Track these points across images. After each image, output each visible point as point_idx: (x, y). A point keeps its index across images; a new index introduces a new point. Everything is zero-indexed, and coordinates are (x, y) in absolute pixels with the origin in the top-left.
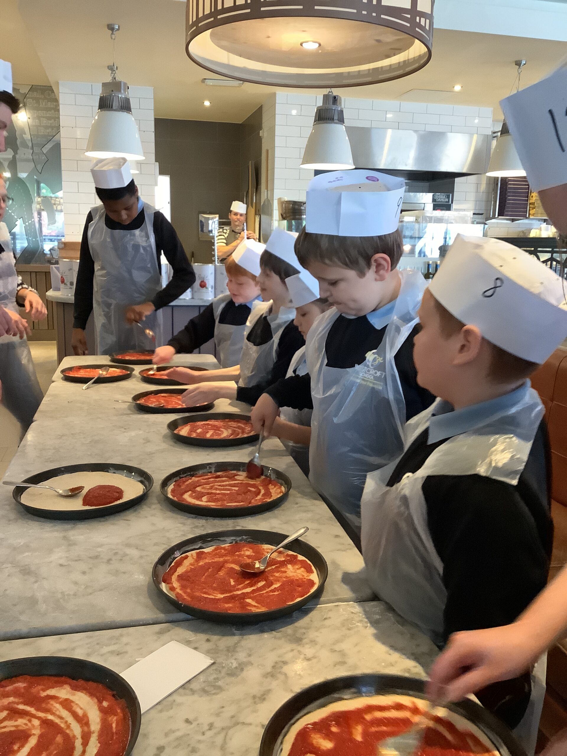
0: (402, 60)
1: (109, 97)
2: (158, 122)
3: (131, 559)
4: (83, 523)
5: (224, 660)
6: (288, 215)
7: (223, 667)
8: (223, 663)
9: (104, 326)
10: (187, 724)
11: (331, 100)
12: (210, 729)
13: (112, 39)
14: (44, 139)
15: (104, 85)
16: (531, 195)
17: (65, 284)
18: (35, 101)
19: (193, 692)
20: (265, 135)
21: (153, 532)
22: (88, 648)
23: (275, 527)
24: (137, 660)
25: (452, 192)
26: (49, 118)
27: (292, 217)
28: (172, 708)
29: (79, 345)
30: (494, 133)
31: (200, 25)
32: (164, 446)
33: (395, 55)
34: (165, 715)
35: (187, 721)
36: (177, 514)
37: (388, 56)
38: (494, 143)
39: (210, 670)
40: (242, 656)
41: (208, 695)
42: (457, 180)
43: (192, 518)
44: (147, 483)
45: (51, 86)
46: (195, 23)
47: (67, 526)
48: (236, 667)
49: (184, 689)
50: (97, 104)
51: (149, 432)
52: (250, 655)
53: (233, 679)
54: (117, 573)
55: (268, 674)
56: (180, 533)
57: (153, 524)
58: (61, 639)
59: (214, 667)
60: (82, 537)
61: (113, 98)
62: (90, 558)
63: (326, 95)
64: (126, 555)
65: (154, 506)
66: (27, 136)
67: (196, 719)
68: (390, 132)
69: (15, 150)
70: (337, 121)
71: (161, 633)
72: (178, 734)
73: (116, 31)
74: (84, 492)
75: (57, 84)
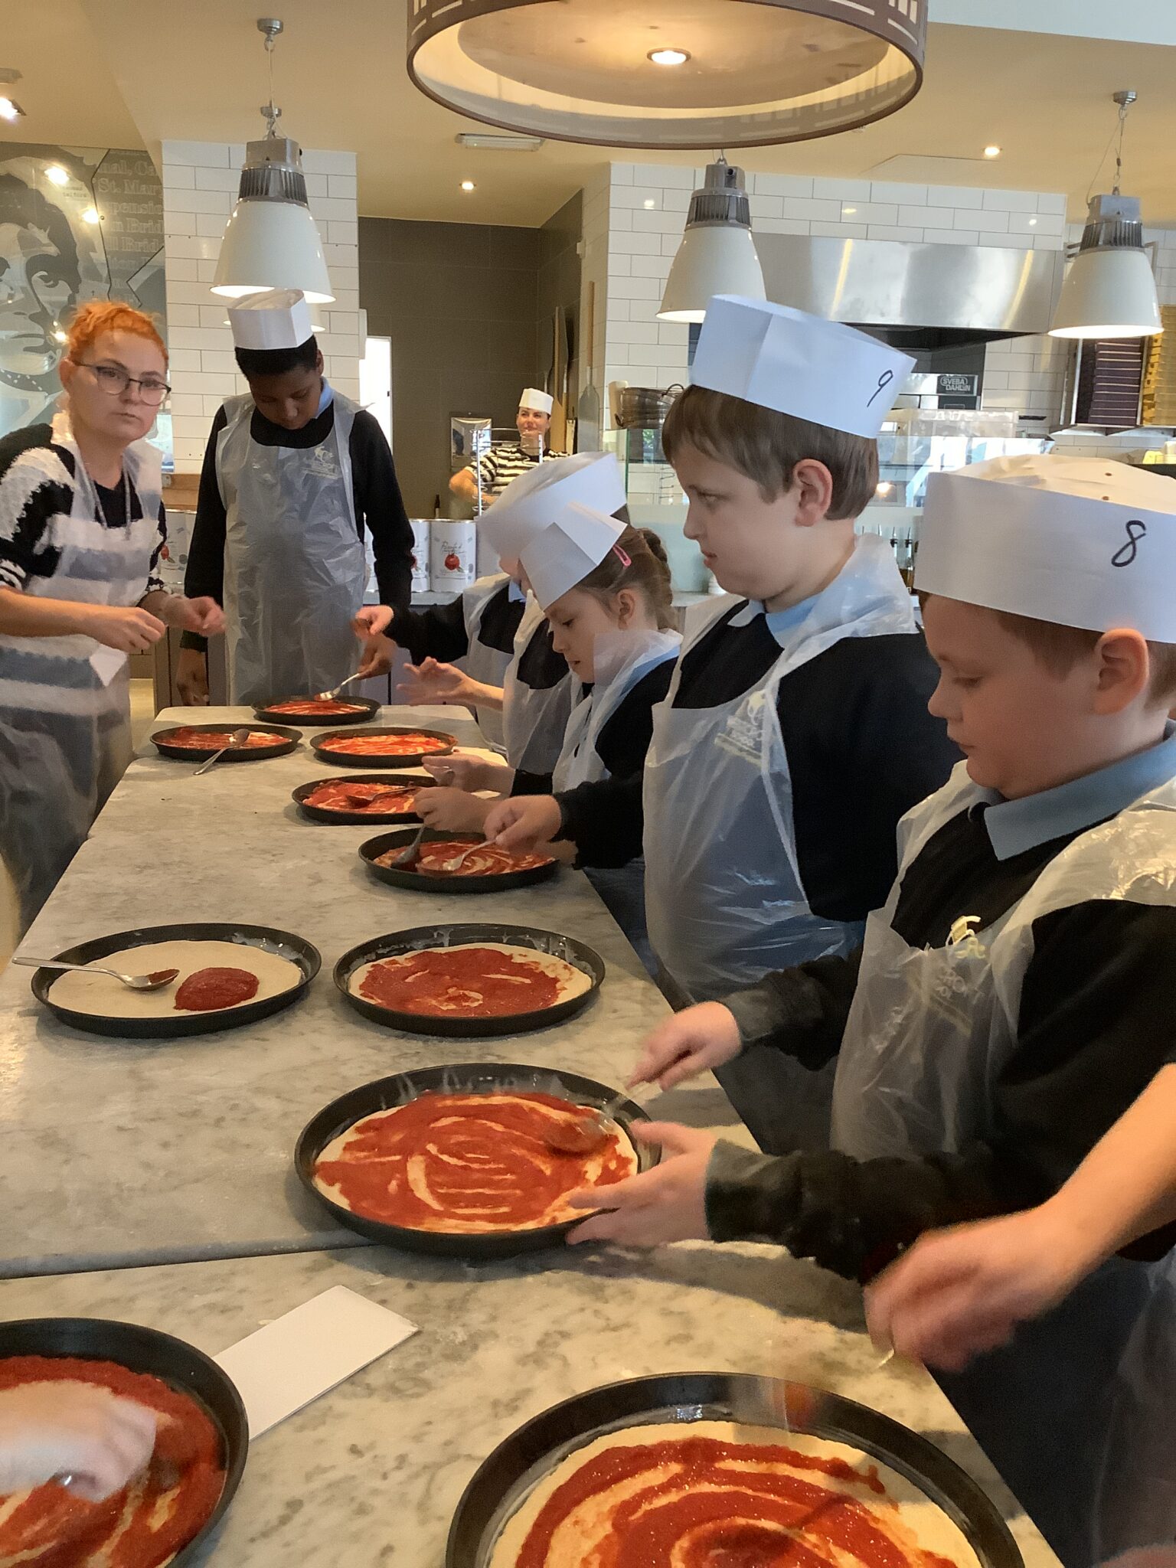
0: (863, 88)
1: (261, 172)
2: (365, 225)
3: (264, 1119)
4: (171, 1044)
5: (439, 1327)
6: (630, 418)
7: (437, 1342)
8: (437, 1333)
9: (241, 644)
10: (353, 1457)
11: (723, 178)
12: (399, 1468)
13: (267, 50)
14: (133, 262)
15: (251, 146)
16: (1145, 378)
17: (171, 560)
18: (114, 183)
19: (370, 1391)
20: (589, 250)
21: (314, 1064)
22: (164, 1297)
23: (565, 1059)
24: (261, 1323)
25: (980, 372)
26: (144, 218)
27: (638, 422)
28: (324, 1423)
29: (191, 683)
30: (1070, 247)
31: (434, 15)
32: (353, 890)
33: (847, 79)
34: (310, 1435)
35: (354, 1450)
36: (368, 1028)
37: (833, 81)
38: (1069, 266)
39: (411, 1347)
40: (476, 1318)
41: (400, 1397)
42: (991, 346)
43: (397, 1037)
44: (308, 965)
45: (146, 152)
46: (425, 12)
47: (139, 1050)
48: (464, 1341)
49: (353, 1383)
50: (236, 188)
51: (320, 863)
52: (493, 1318)
53: (455, 1366)
54: (232, 1146)
55: (528, 1356)
56: (370, 1068)
57: (316, 1049)
58: (109, 1278)
59: (417, 1341)
60: (167, 1073)
61: (270, 173)
62: (181, 1115)
63: (713, 166)
64: (255, 1110)
65: (319, 1013)
66: (99, 256)
67: (372, 1446)
68: (849, 244)
69: (75, 284)
70: (735, 222)
71: (314, 1268)
72: (333, 1476)
73: (276, 33)
74: (179, 980)
75: (158, 145)
